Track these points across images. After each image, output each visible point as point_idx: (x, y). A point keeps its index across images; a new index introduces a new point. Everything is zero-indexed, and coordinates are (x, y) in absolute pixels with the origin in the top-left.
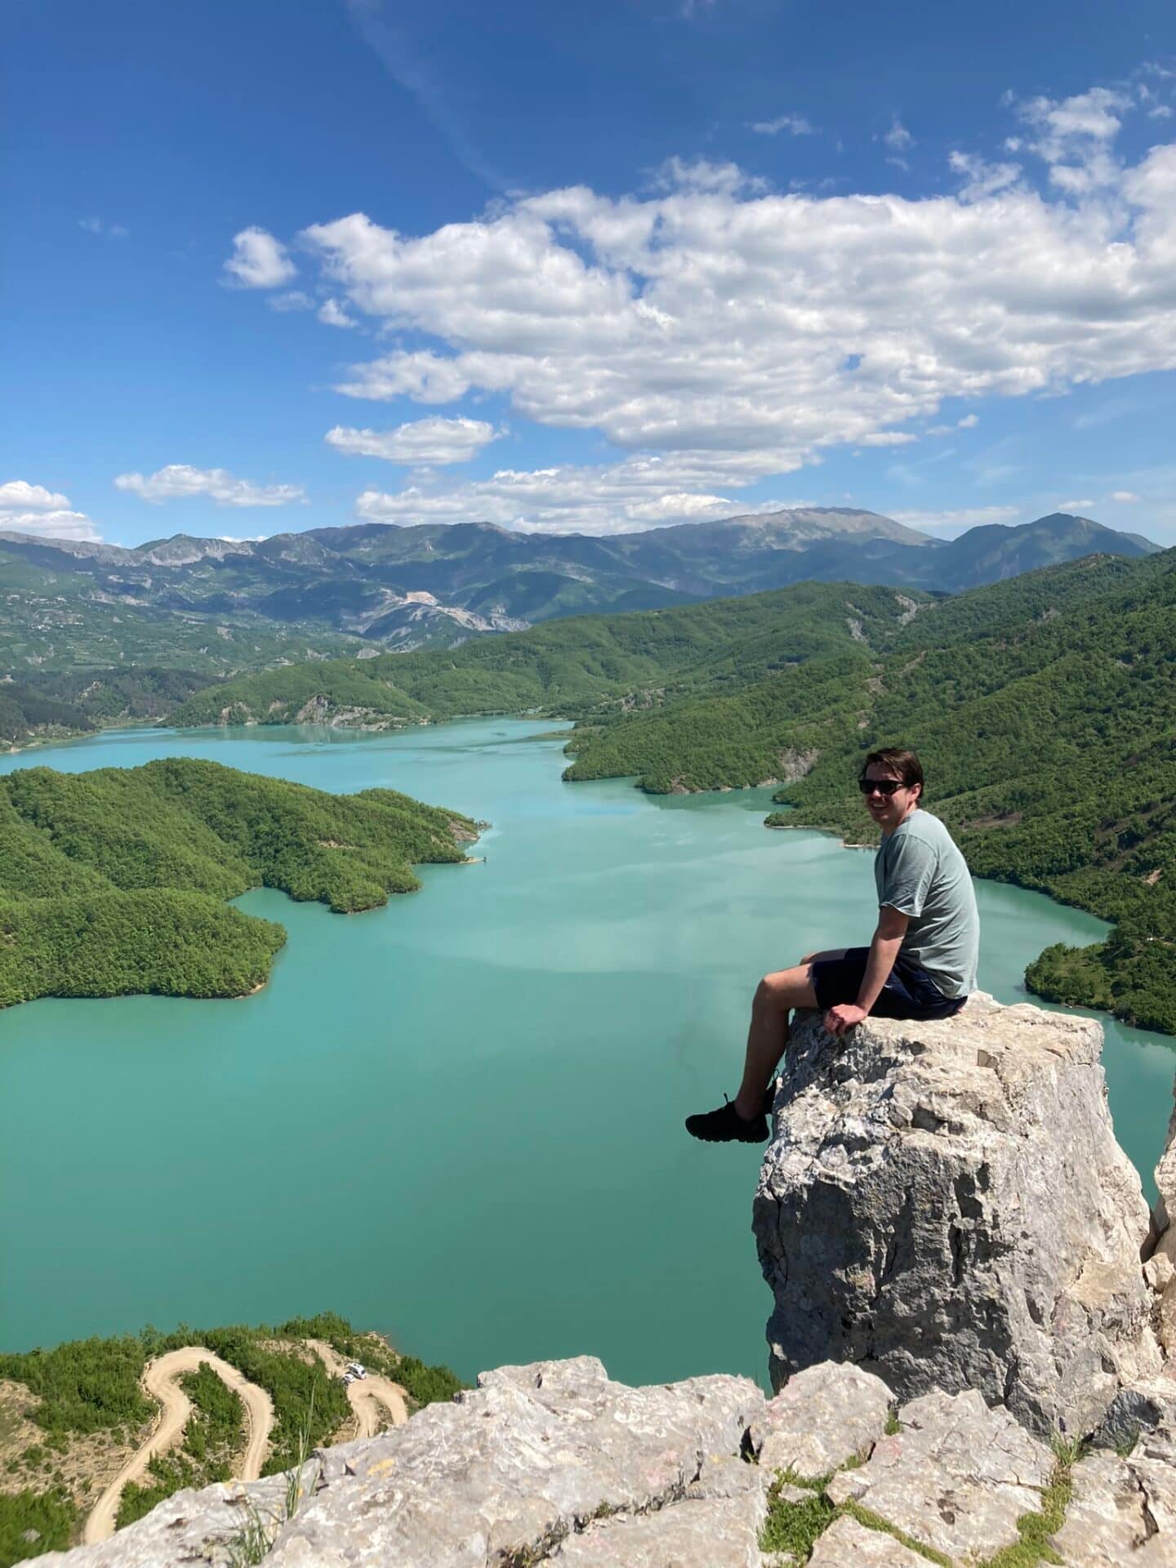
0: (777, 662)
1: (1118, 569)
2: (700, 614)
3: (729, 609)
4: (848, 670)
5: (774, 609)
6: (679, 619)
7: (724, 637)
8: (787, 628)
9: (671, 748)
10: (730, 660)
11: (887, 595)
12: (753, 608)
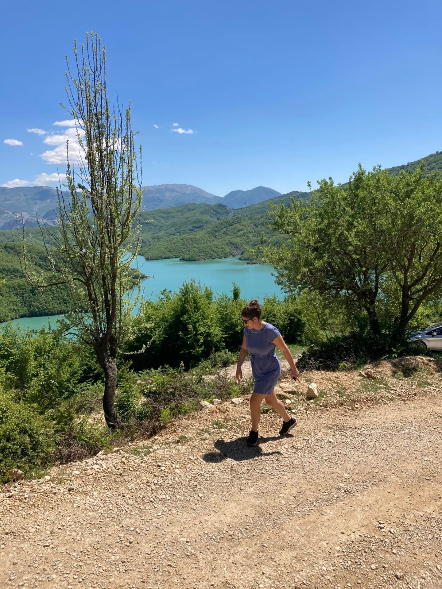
0: (192, 228)
1: (304, 196)
2: (153, 214)
3: (163, 213)
4: (240, 221)
5: (180, 213)
6: (146, 216)
7: (164, 222)
8: (191, 217)
9: (184, 248)
10: (173, 228)
11: (223, 207)
12: (172, 212)
